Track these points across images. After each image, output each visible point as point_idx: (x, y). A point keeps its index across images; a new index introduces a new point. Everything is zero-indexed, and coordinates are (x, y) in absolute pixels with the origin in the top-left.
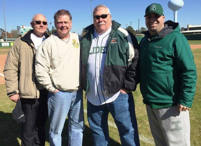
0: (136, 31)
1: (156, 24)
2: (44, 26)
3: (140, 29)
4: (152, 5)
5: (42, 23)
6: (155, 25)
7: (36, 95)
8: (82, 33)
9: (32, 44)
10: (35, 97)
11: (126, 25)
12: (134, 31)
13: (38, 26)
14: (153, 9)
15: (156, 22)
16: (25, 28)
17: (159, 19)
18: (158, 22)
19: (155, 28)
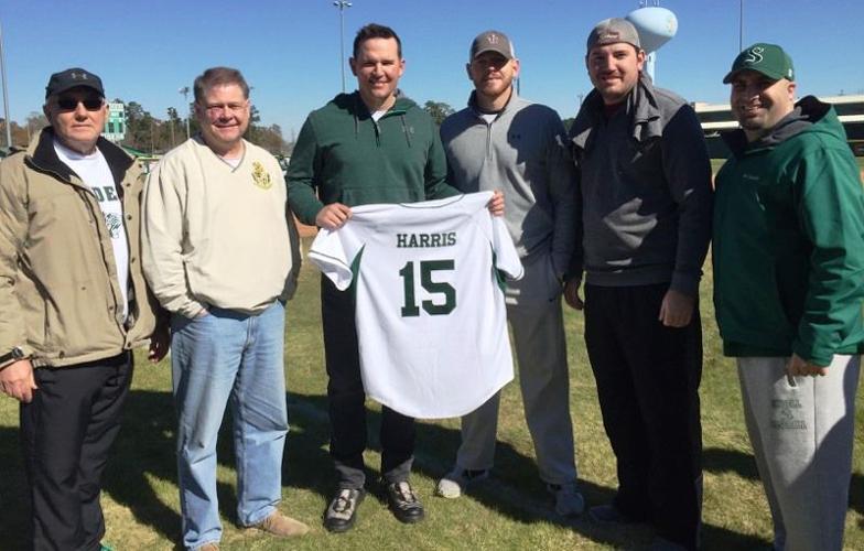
9: (73, 179)
13: (69, 116)
14: (753, 61)
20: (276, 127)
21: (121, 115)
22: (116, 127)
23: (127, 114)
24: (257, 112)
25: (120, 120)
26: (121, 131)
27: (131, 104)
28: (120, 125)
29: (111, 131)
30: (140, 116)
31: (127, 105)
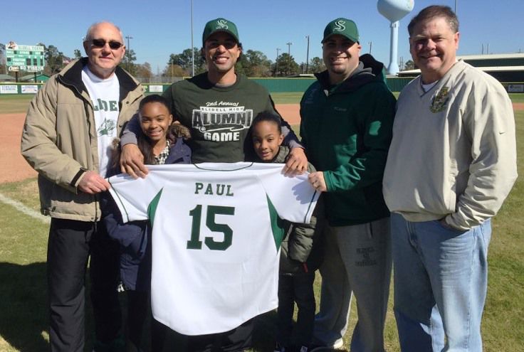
0: (302, 66)
1: (345, 58)
2: (114, 51)
3: (310, 62)
4: (337, 21)
5: (107, 45)
6: (342, 61)
7: (95, 214)
8: (168, 66)
9: (84, 94)
10: (92, 219)
11: (277, 49)
12: (296, 65)
13: (98, 50)
14: (339, 29)
15: (344, 55)
16: (16, 49)
17: (350, 50)
18: (349, 56)
19: (342, 67)
20: (147, 65)
21: (42, 53)
22: (39, 62)
23: (47, 53)
24: (134, 54)
25: (41, 57)
26: (42, 65)
27: (50, 47)
28: (41, 60)
29: (35, 64)
30: (55, 55)
31: (47, 47)
